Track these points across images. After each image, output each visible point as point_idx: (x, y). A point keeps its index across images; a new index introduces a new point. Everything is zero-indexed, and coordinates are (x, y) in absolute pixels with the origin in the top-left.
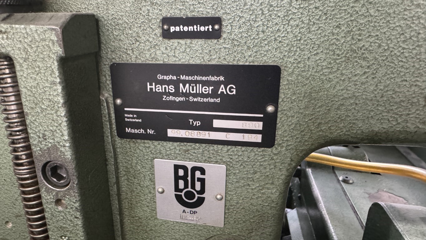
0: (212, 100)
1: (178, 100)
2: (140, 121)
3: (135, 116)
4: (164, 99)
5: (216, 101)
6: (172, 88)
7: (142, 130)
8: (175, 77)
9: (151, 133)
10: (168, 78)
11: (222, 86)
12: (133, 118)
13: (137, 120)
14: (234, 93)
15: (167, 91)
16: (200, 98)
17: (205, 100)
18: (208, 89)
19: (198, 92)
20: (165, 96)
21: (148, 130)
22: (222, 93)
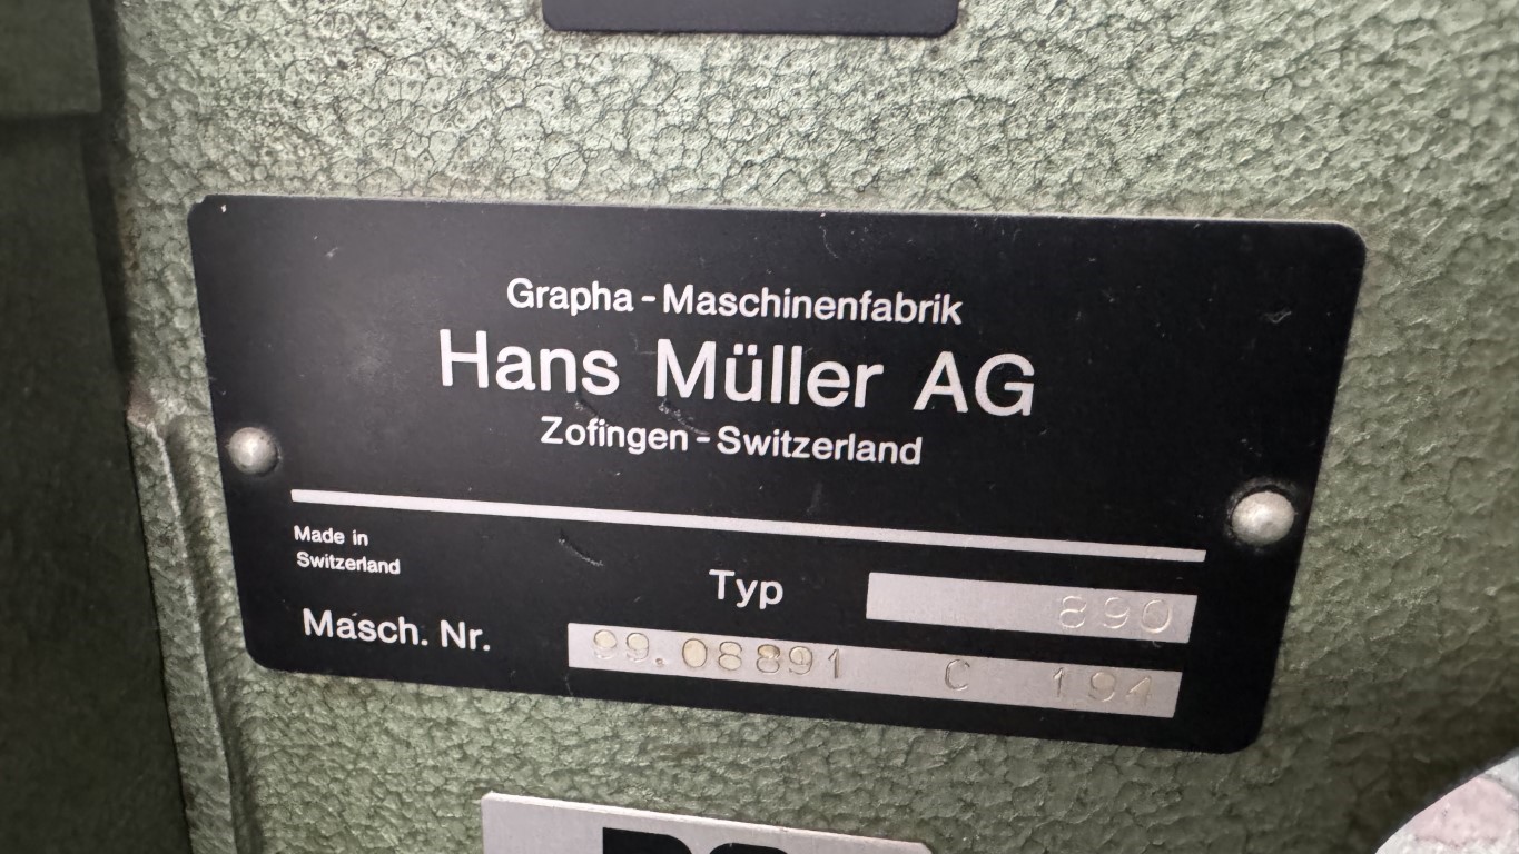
0: (867, 452)
1: (642, 444)
2: (394, 568)
3: (360, 539)
4: (546, 439)
5: (899, 454)
6: (601, 372)
7: (403, 626)
8: (628, 298)
9: (461, 643)
10: (581, 299)
11: (946, 360)
12: (347, 550)
13: (373, 567)
14: (1025, 405)
15: (571, 387)
16: (786, 438)
17: (824, 449)
18: (844, 381)
19: (776, 397)
20: (558, 421)
21: (445, 626)
22: (942, 403)
